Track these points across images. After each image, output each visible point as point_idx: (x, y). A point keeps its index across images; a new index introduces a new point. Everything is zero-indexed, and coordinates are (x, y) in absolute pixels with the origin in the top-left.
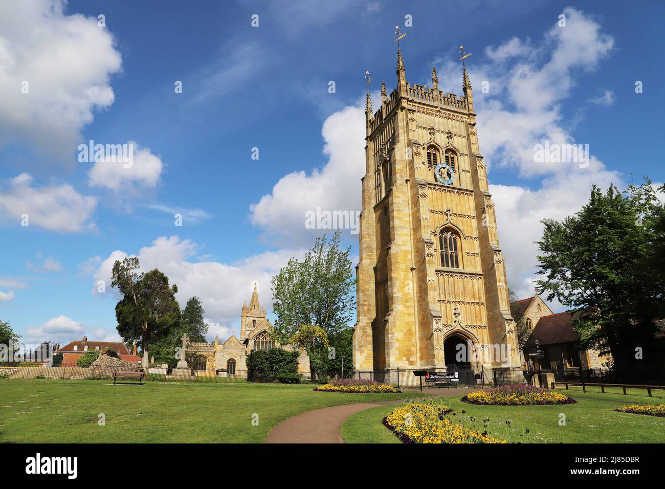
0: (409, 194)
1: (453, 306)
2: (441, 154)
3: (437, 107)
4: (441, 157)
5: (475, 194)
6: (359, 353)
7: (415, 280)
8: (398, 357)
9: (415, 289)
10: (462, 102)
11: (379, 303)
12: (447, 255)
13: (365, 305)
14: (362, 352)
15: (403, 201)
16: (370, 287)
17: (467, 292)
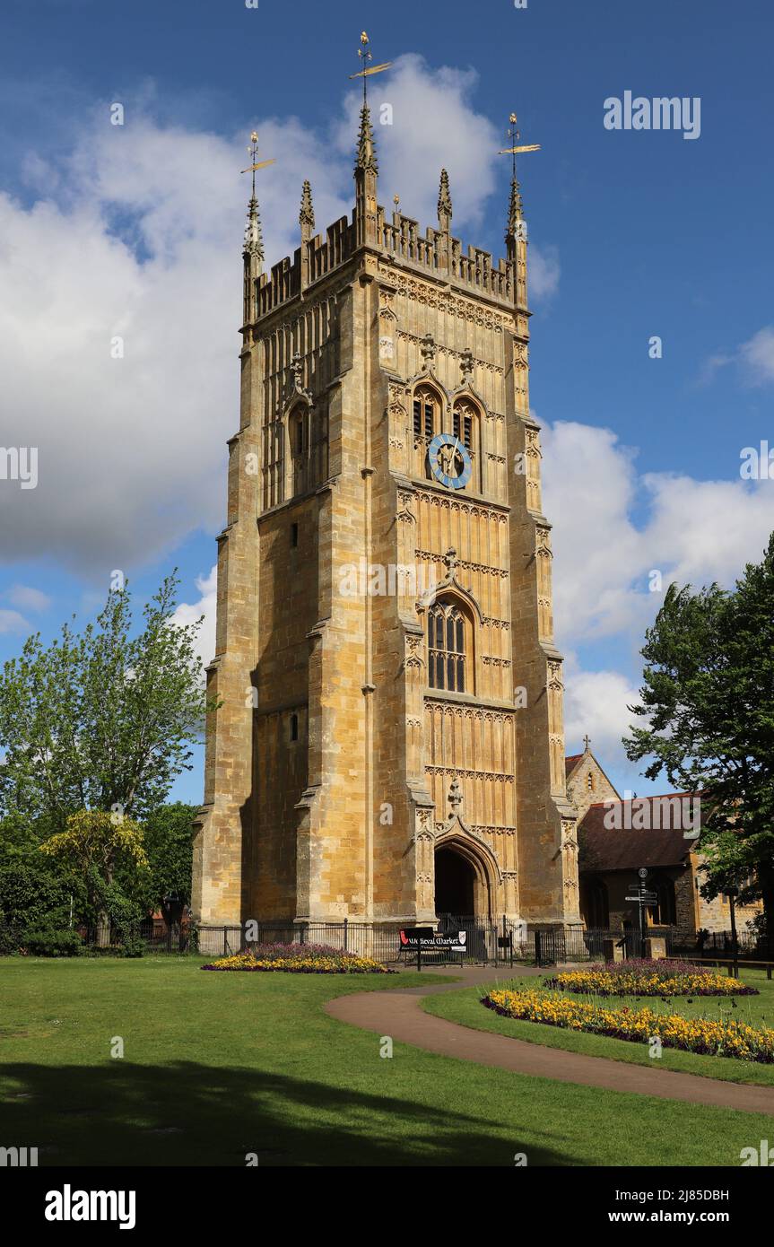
0: (369, 506)
1: (449, 781)
2: (445, 408)
3: (443, 284)
4: (444, 415)
5: (512, 517)
6: (210, 881)
7: (371, 717)
8: (328, 893)
9: (371, 737)
10: (502, 275)
11: (262, 761)
12: (440, 661)
13: (229, 765)
14: (216, 879)
15: (353, 522)
16: (242, 720)
17: (479, 749)
